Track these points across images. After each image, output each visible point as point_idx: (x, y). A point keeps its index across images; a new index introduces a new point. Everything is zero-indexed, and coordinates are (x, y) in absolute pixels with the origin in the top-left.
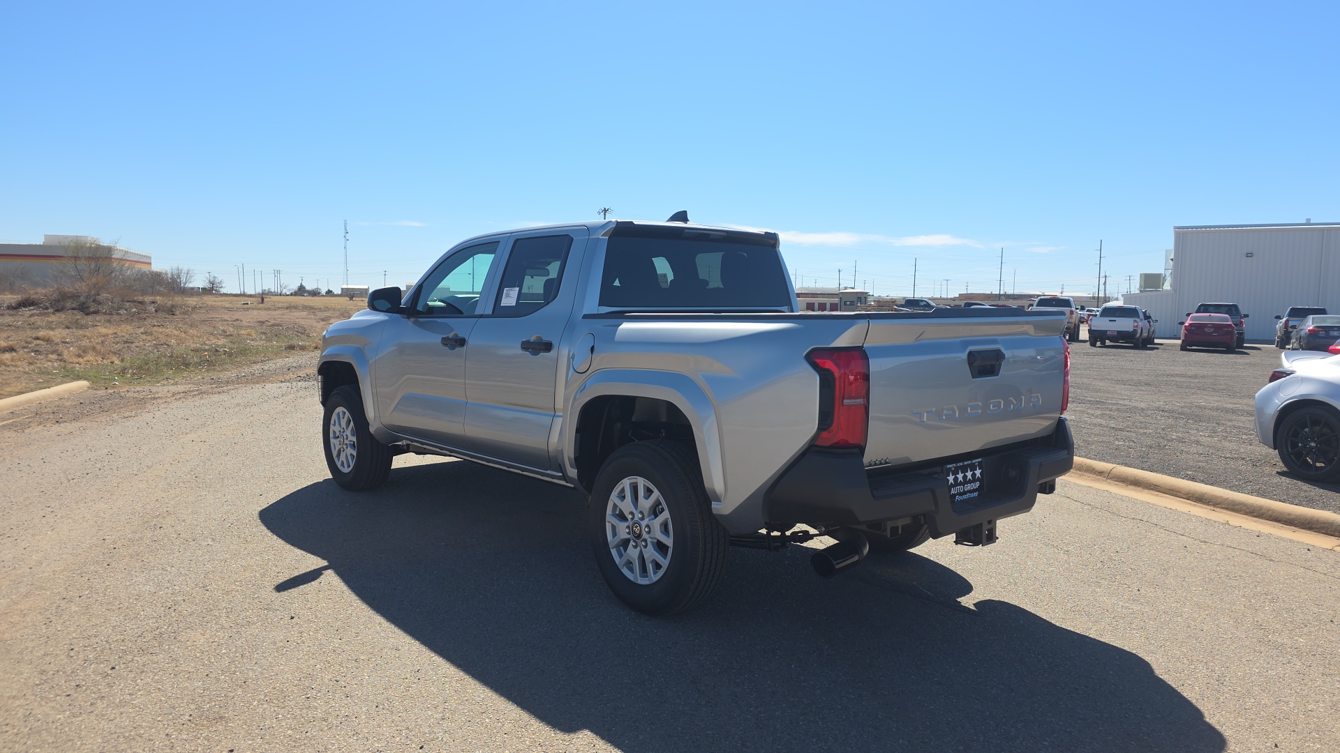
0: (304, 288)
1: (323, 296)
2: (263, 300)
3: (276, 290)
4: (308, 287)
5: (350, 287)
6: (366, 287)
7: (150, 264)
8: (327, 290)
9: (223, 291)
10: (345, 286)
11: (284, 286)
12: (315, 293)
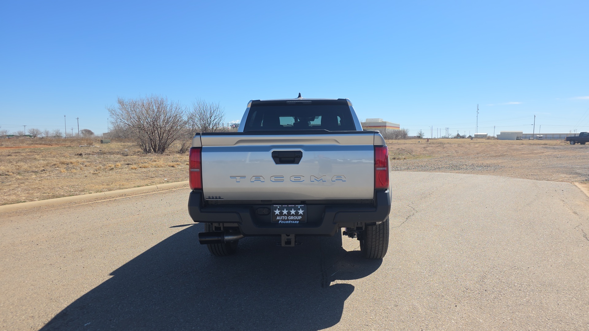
0: (459, 135)
1: (466, 138)
2: (428, 140)
3: (446, 136)
4: (461, 135)
5: (478, 134)
6: (486, 134)
7: (399, 127)
8: (469, 136)
9: (424, 137)
10: (476, 134)
11: (450, 134)
12: (463, 137)
